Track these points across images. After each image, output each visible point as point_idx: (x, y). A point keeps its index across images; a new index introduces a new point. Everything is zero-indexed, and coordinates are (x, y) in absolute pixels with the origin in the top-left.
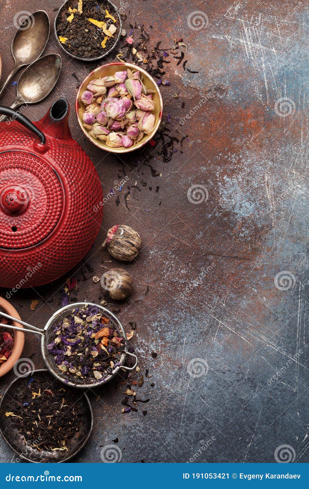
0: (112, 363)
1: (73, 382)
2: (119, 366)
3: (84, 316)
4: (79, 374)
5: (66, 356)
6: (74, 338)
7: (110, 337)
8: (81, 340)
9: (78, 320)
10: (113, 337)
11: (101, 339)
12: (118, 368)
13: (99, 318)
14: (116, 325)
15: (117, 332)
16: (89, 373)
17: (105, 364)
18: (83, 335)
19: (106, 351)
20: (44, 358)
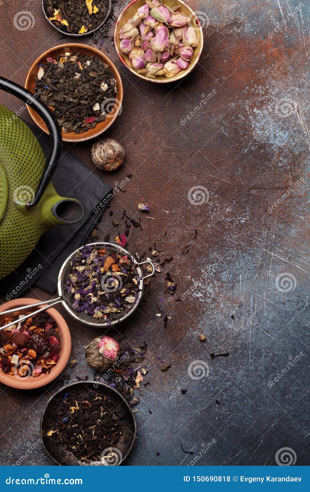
0: (134, 280)
1: (115, 319)
2: (141, 279)
3: (83, 261)
4: (115, 310)
5: (94, 303)
6: (88, 285)
7: (117, 261)
8: (95, 281)
9: (81, 269)
10: (119, 259)
11: (110, 269)
12: (141, 281)
13: (96, 253)
14: (113, 249)
15: (119, 254)
16: (122, 303)
17: (129, 285)
18: (94, 277)
19: (122, 274)
20: (77, 318)
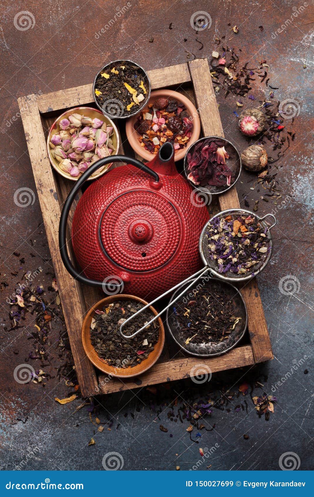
0: (262, 235)
1: (256, 271)
3: (216, 231)
4: (254, 262)
5: (235, 263)
6: (226, 249)
7: (243, 223)
8: (231, 245)
9: (216, 237)
10: (244, 221)
11: (239, 230)
12: (268, 232)
13: (224, 221)
14: (236, 213)
15: (243, 216)
16: (258, 255)
17: (260, 239)
18: (228, 241)
19: (251, 233)
20: (225, 278)
